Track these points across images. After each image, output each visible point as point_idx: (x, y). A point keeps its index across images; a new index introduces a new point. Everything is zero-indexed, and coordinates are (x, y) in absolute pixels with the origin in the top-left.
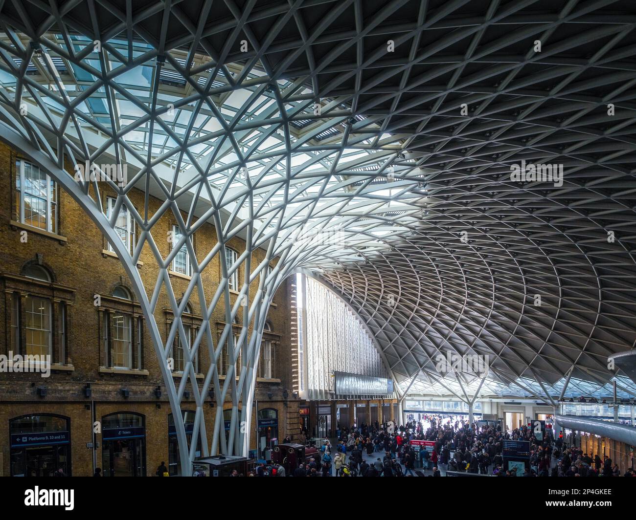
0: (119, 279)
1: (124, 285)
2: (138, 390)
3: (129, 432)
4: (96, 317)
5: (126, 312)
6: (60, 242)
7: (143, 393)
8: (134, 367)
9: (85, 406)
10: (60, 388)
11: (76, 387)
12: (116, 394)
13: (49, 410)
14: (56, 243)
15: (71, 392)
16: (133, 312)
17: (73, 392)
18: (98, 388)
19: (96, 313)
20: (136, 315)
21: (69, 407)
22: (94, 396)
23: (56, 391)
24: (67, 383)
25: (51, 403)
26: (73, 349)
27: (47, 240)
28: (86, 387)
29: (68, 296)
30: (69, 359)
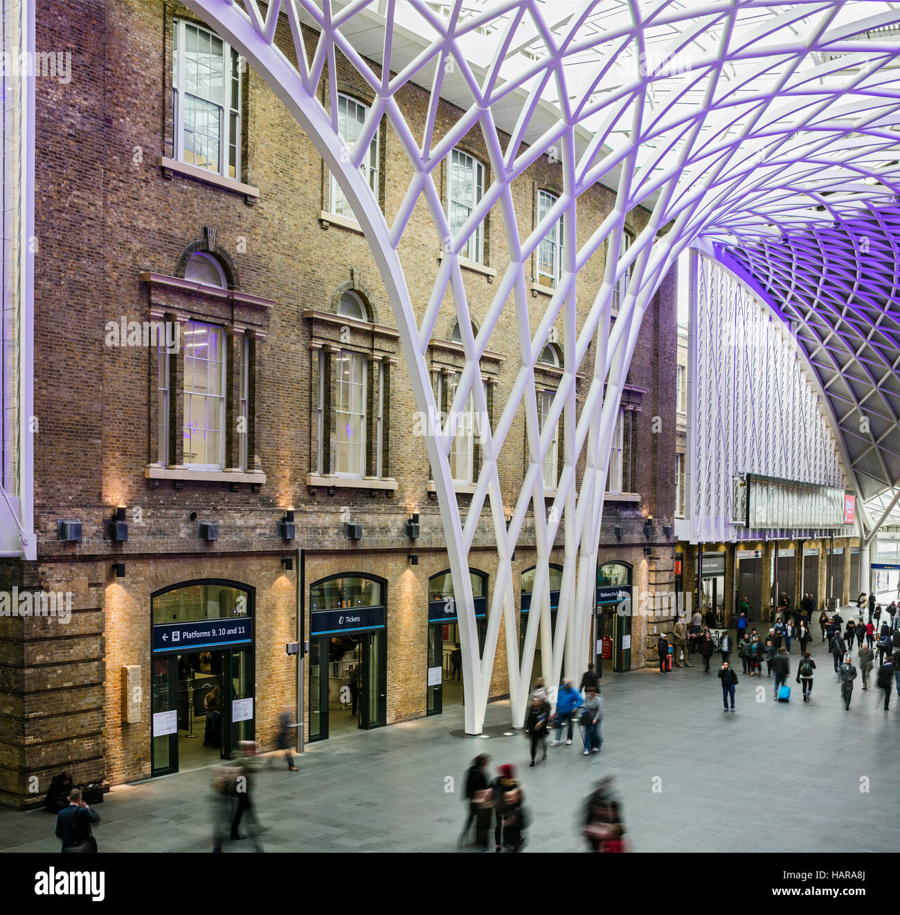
0: (348, 275)
1: (357, 288)
2: (376, 524)
3: (357, 619)
4: (306, 363)
5: (359, 350)
6: (246, 199)
7: (385, 530)
8: (370, 471)
9: (283, 561)
10: (240, 522)
11: (268, 519)
12: (338, 534)
13: (218, 571)
14: (239, 202)
15: (258, 531)
16: (372, 349)
17: (262, 531)
18: (305, 520)
19: (306, 354)
20: (378, 356)
21: (254, 564)
22: (301, 540)
23: (231, 529)
24: (252, 511)
25: (223, 555)
26: (264, 436)
27: (224, 198)
28: (284, 520)
29: (257, 318)
30: (257, 459)
